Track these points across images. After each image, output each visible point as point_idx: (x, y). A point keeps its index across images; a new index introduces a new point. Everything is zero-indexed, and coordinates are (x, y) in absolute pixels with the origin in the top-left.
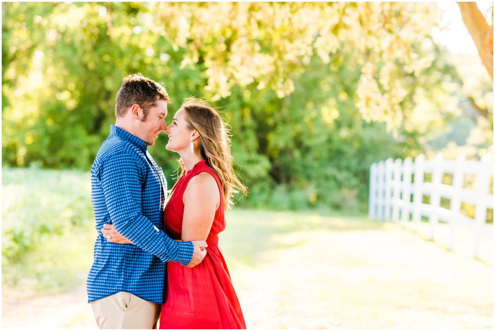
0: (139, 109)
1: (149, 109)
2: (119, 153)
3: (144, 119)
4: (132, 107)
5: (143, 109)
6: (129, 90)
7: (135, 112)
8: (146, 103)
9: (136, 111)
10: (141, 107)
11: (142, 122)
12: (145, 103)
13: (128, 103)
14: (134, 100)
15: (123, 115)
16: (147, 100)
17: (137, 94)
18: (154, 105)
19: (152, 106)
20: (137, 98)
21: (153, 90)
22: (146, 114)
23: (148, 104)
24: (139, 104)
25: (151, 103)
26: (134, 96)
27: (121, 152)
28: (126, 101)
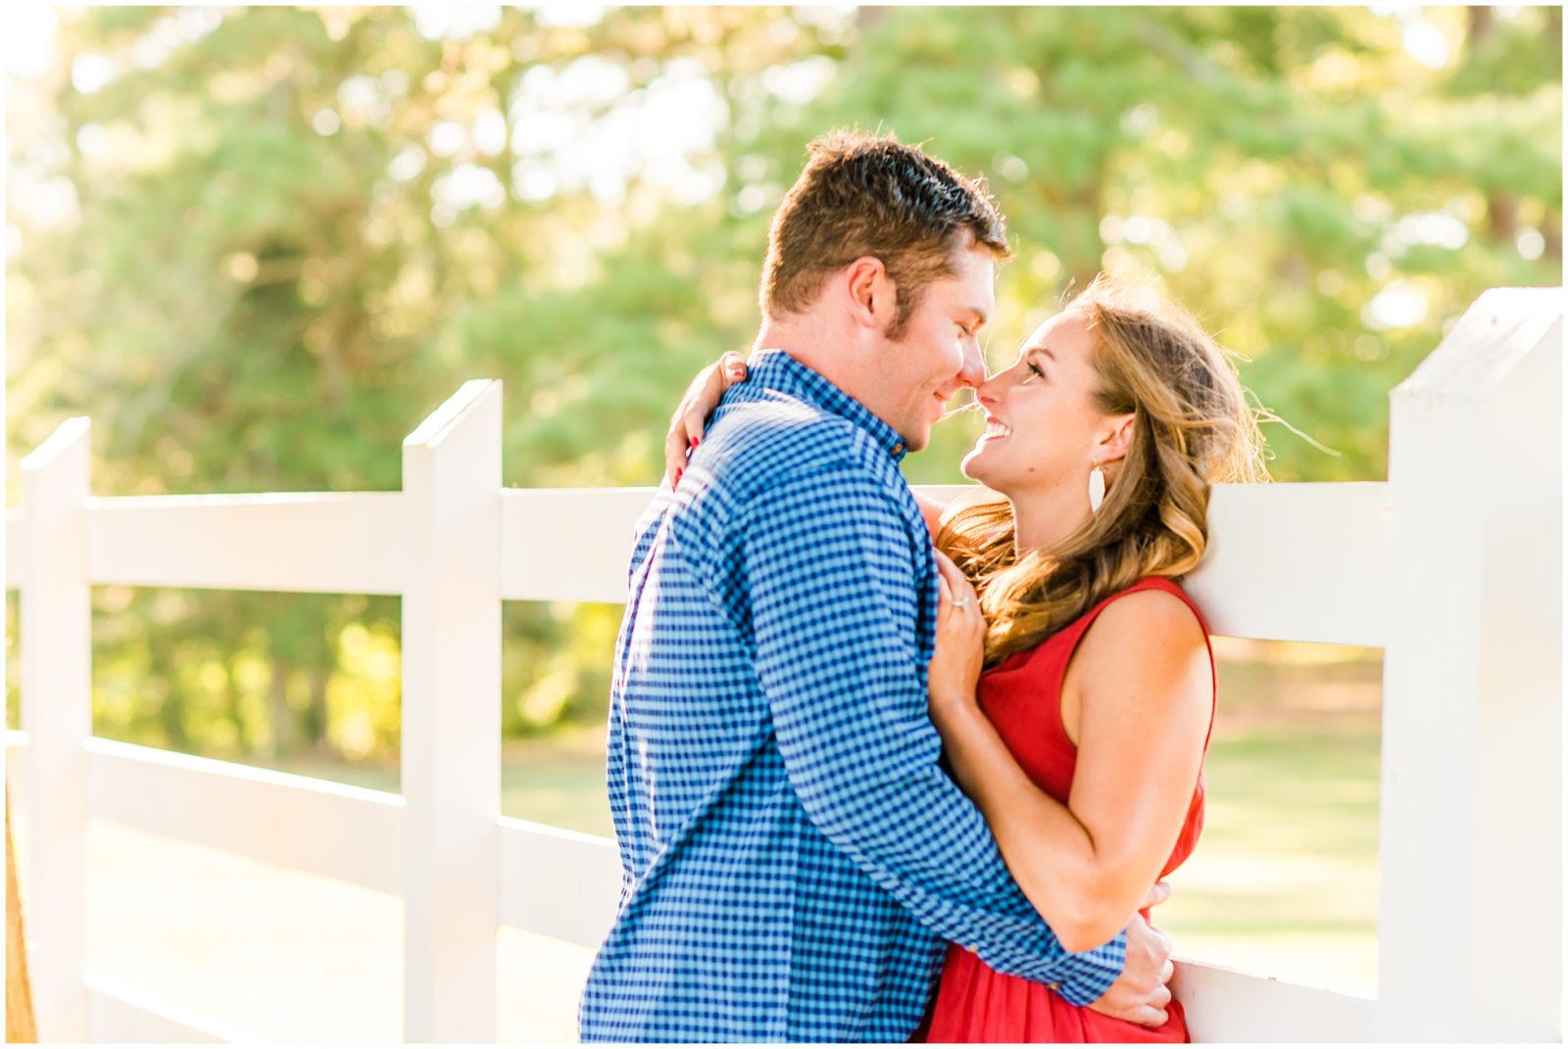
0: (879, 281)
1: (922, 286)
2: (832, 463)
3: (897, 330)
4: (852, 269)
5: (898, 282)
6: (843, 192)
7: (859, 291)
8: (912, 259)
9: (866, 291)
10: (890, 275)
11: (887, 342)
12: (908, 256)
13: (832, 252)
14: (859, 240)
15: (799, 305)
16: (917, 244)
17: (872, 211)
18: (945, 270)
19: (938, 275)
20: (874, 230)
21: (946, 201)
22: (906, 304)
23: (922, 263)
24: (883, 259)
25: (934, 261)
26: (861, 220)
27: (842, 461)
28: (821, 240)
